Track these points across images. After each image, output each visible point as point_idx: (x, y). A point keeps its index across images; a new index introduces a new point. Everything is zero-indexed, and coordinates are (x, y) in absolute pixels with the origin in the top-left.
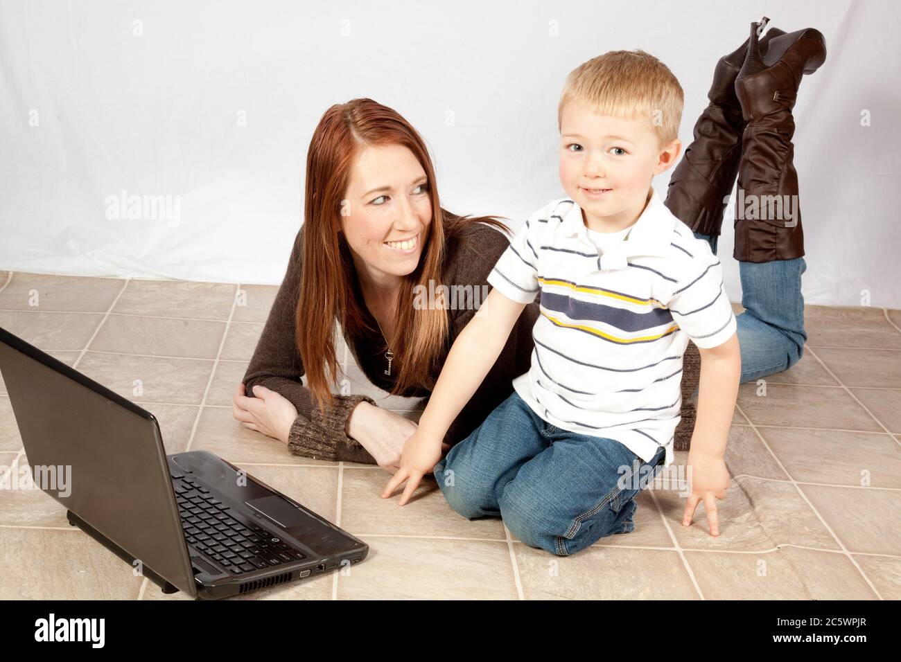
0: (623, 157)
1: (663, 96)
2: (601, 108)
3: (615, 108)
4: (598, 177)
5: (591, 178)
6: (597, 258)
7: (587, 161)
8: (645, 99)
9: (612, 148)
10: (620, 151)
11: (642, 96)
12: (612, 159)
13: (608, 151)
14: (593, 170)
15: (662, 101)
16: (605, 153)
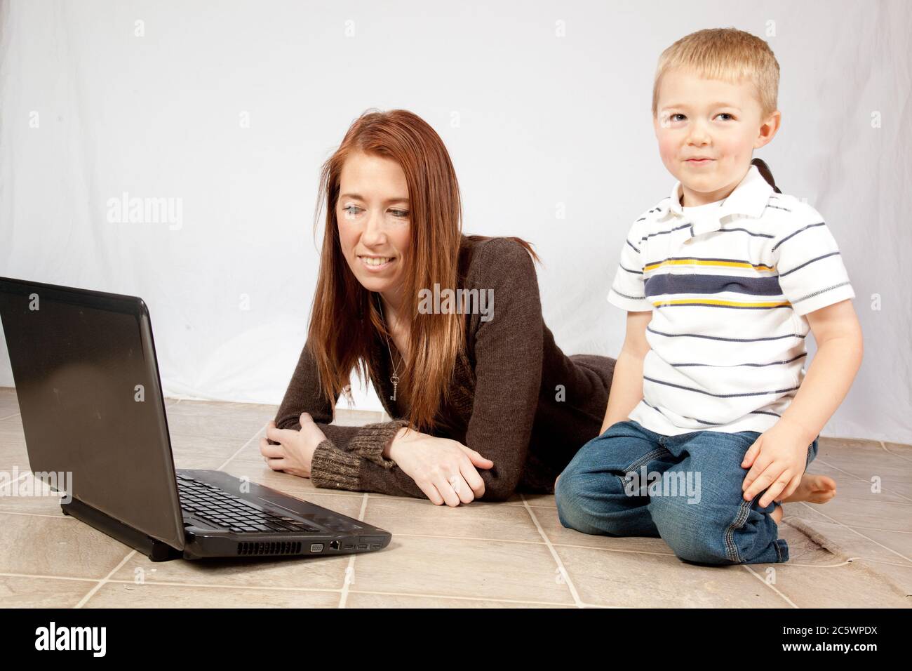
0: (730, 122)
1: (766, 63)
2: (707, 70)
3: (721, 71)
4: (704, 144)
5: (698, 147)
6: (689, 228)
7: (693, 129)
8: (750, 63)
9: (719, 115)
10: (726, 116)
11: (746, 59)
12: (718, 126)
13: (714, 118)
14: (699, 136)
15: (765, 67)
16: (711, 120)
